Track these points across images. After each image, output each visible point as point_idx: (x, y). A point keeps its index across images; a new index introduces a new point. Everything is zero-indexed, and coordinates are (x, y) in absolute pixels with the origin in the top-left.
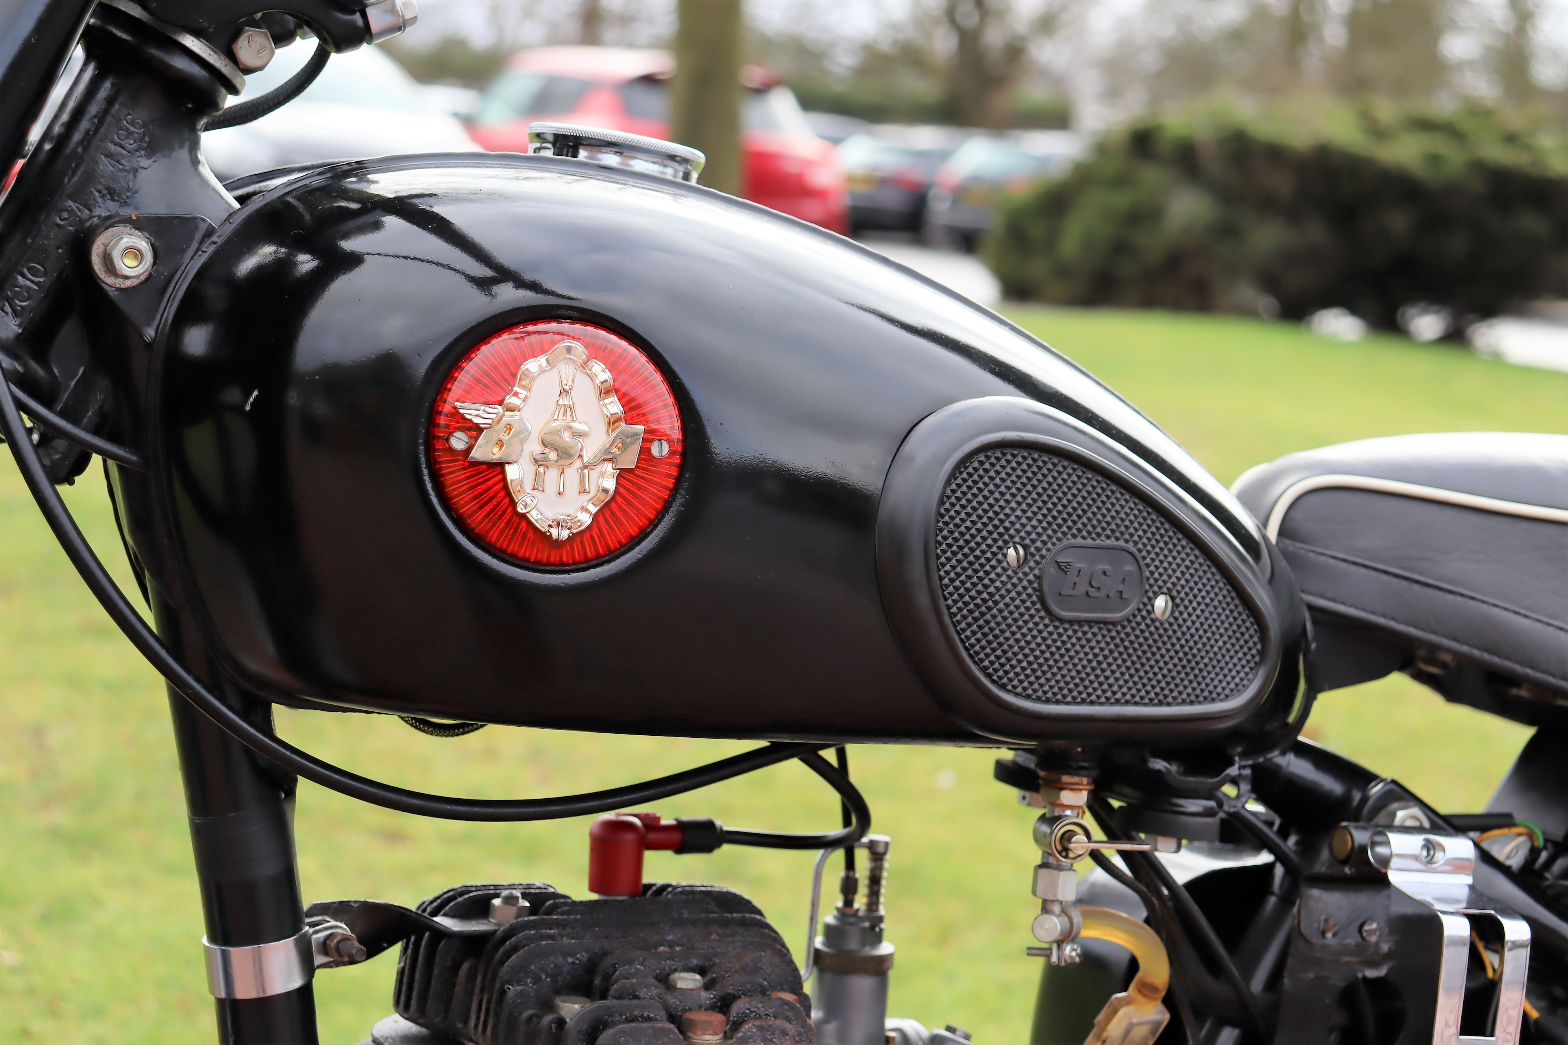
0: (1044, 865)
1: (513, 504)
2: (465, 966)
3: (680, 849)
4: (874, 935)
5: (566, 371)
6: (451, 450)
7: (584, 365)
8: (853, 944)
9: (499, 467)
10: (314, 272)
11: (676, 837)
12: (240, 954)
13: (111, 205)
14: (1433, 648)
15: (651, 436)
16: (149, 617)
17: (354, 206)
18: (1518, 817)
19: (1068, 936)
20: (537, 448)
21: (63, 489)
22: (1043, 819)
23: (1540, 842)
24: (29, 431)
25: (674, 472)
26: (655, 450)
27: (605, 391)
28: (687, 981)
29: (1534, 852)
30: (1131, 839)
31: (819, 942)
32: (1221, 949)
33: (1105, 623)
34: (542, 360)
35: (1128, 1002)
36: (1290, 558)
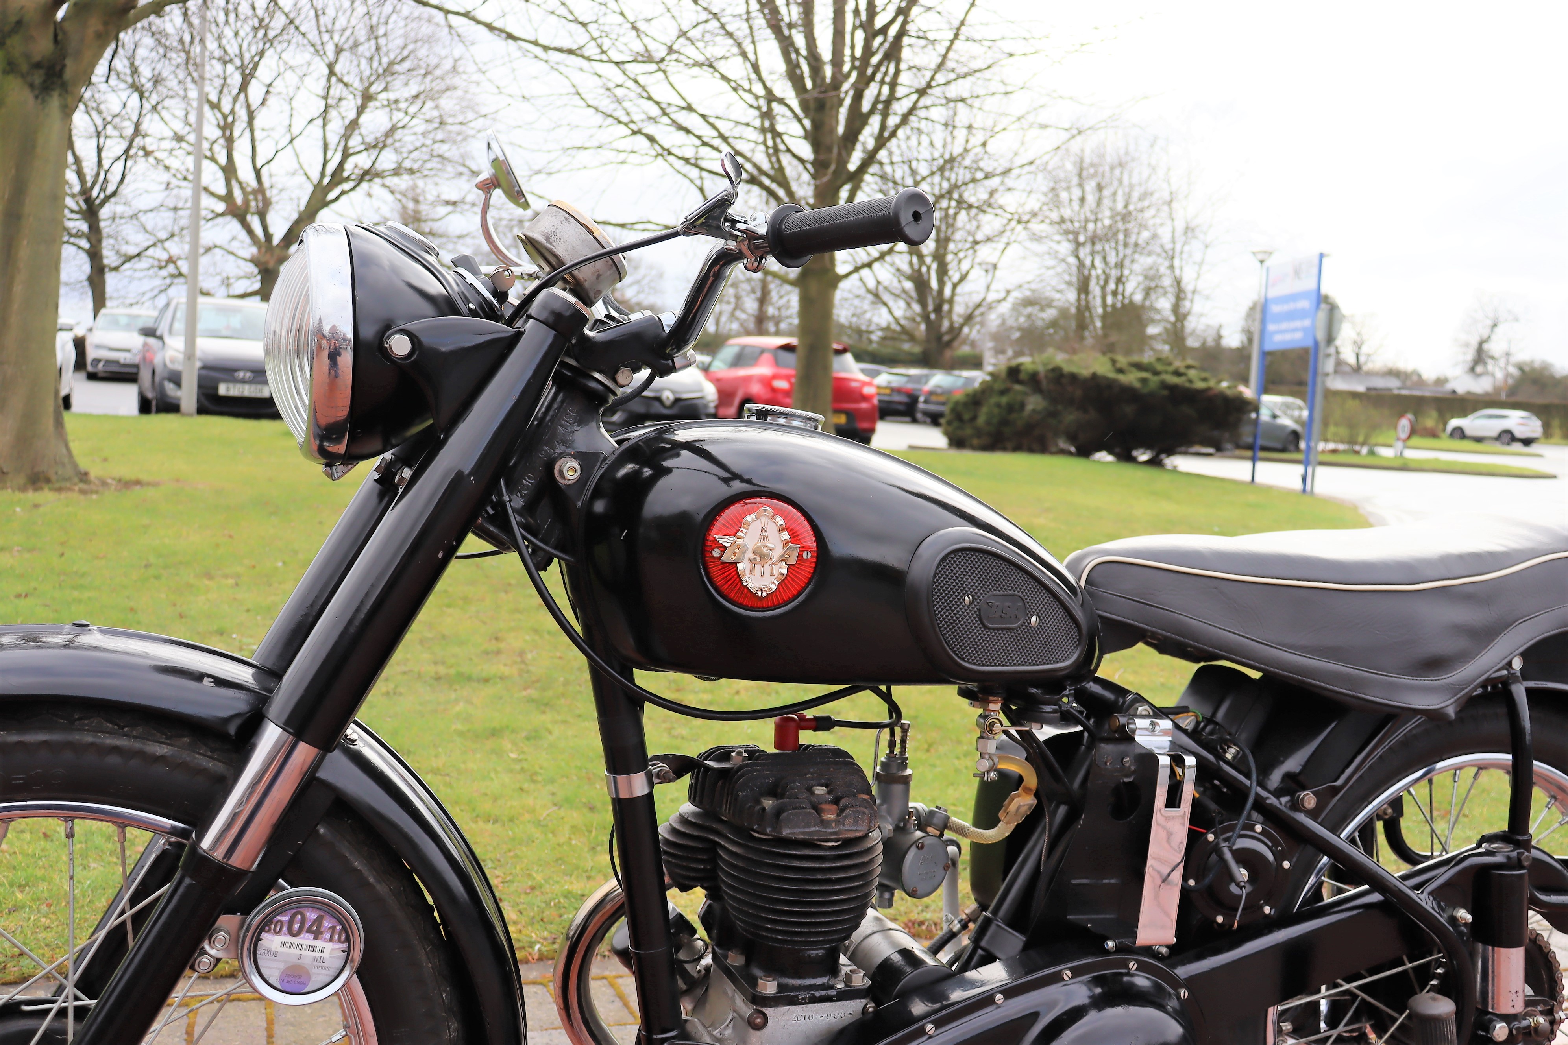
0: (981, 737)
1: (741, 580)
2: (720, 783)
3: (816, 729)
4: (904, 765)
5: (764, 520)
6: (713, 557)
7: (772, 518)
8: (894, 770)
9: (734, 564)
10: (651, 476)
11: (813, 724)
12: (621, 778)
13: (563, 448)
14: (1153, 633)
15: (803, 549)
16: (578, 628)
17: (668, 446)
18: (1191, 708)
19: (992, 768)
20: (751, 555)
21: (542, 573)
22: (981, 716)
23: (1200, 719)
24: (527, 547)
25: (813, 565)
26: (805, 556)
27: (782, 529)
28: (820, 790)
29: (1198, 723)
30: (1022, 725)
31: (878, 769)
32: (1060, 771)
33: (1009, 629)
34: (753, 516)
35: (1018, 796)
36: (1091, 594)
